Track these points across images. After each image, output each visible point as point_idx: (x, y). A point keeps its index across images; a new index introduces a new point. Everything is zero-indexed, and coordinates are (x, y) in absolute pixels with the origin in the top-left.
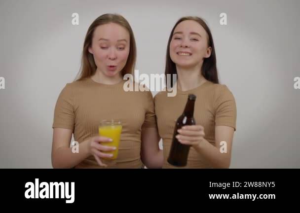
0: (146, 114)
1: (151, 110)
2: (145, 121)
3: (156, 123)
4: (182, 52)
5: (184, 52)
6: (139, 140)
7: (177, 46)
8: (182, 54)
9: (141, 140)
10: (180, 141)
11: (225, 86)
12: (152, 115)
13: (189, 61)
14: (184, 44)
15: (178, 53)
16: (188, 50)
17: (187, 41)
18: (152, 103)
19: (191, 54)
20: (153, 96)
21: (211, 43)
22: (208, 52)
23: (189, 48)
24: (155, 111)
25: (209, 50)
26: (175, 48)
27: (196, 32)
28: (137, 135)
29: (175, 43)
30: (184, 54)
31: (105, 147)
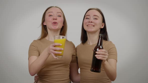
0: (72, 56)
1: (75, 54)
2: (72, 60)
3: (77, 60)
4: (89, 25)
5: (90, 25)
6: (69, 69)
7: (87, 22)
8: (90, 26)
9: (70, 69)
10: (97, 58)
11: (111, 42)
12: (75, 57)
13: (93, 29)
14: (91, 21)
15: (87, 26)
16: (93, 24)
17: (92, 19)
18: (75, 51)
19: (94, 26)
20: (76, 47)
21: (104, 21)
22: (102, 25)
23: (93, 23)
24: (76, 55)
25: (103, 25)
26: (86, 23)
27: (96, 15)
28: (68, 67)
29: (86, 21)
30: (91, 26)
31: (58, 48)
